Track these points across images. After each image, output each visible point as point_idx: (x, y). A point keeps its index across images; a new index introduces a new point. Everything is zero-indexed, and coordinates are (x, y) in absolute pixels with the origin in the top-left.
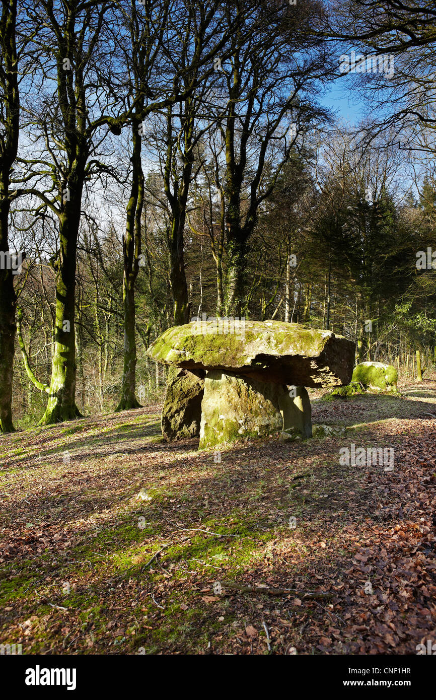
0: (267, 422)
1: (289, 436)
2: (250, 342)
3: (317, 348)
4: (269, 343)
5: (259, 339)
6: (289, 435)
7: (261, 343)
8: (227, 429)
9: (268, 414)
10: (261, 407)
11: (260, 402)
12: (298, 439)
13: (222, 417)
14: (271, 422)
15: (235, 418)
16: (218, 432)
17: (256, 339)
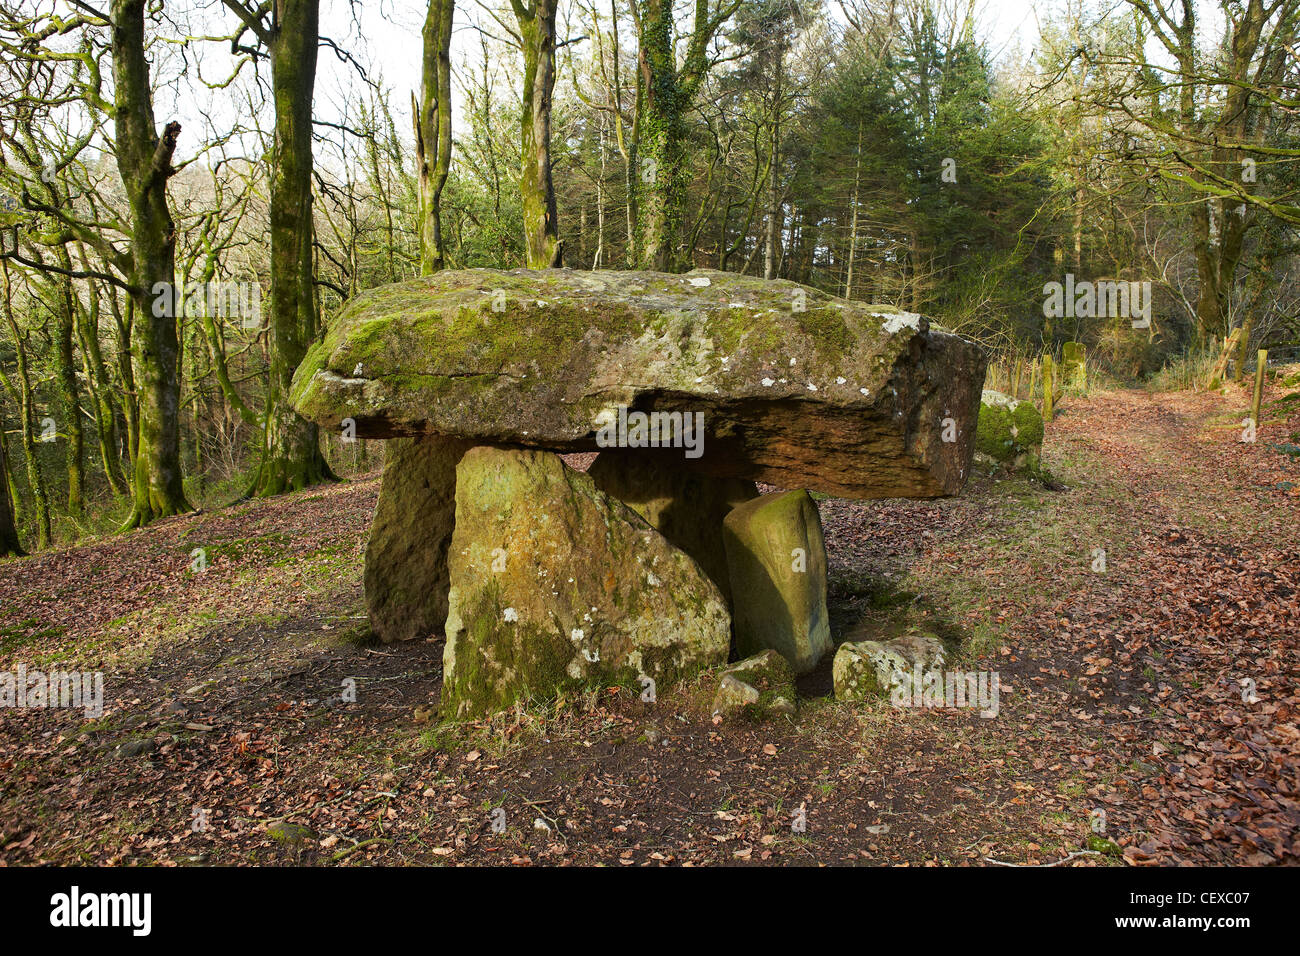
0: (673, 636)
1: (750, 694)
2: (618, 343)
3: (863, 372)
4: (684, 348)
5: (649, 334)
6: (748, 689)
7: (658, 351)
8: (525, 659)
9: (680, 605)
10: (651, 580)
11: (648, 563)
12: (780, 709)
13: (509, 614)
14: (685, 635)
15: (557, 623)
16: (498, 665)
17: (638, 333)
